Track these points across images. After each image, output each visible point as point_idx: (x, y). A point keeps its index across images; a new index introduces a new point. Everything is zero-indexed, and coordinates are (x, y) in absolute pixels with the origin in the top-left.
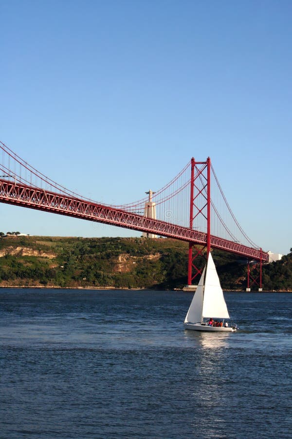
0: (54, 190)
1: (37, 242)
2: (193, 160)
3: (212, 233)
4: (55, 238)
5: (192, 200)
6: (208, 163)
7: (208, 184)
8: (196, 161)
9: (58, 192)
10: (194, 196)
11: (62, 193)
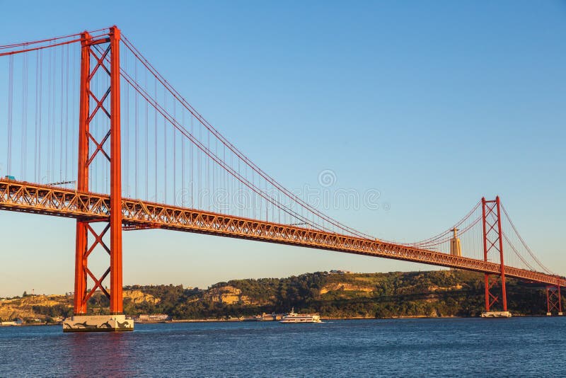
0: (345, 233)
1: (357, 278)
2: (483, 199)
3: (505, 264)
4: (372, 274)
5: (485, 235)
6: (497, 201)
7: (499, 220)
8: (486, 200)
9: (350, 235)
10: (487, 231)
11: (354, 236)
